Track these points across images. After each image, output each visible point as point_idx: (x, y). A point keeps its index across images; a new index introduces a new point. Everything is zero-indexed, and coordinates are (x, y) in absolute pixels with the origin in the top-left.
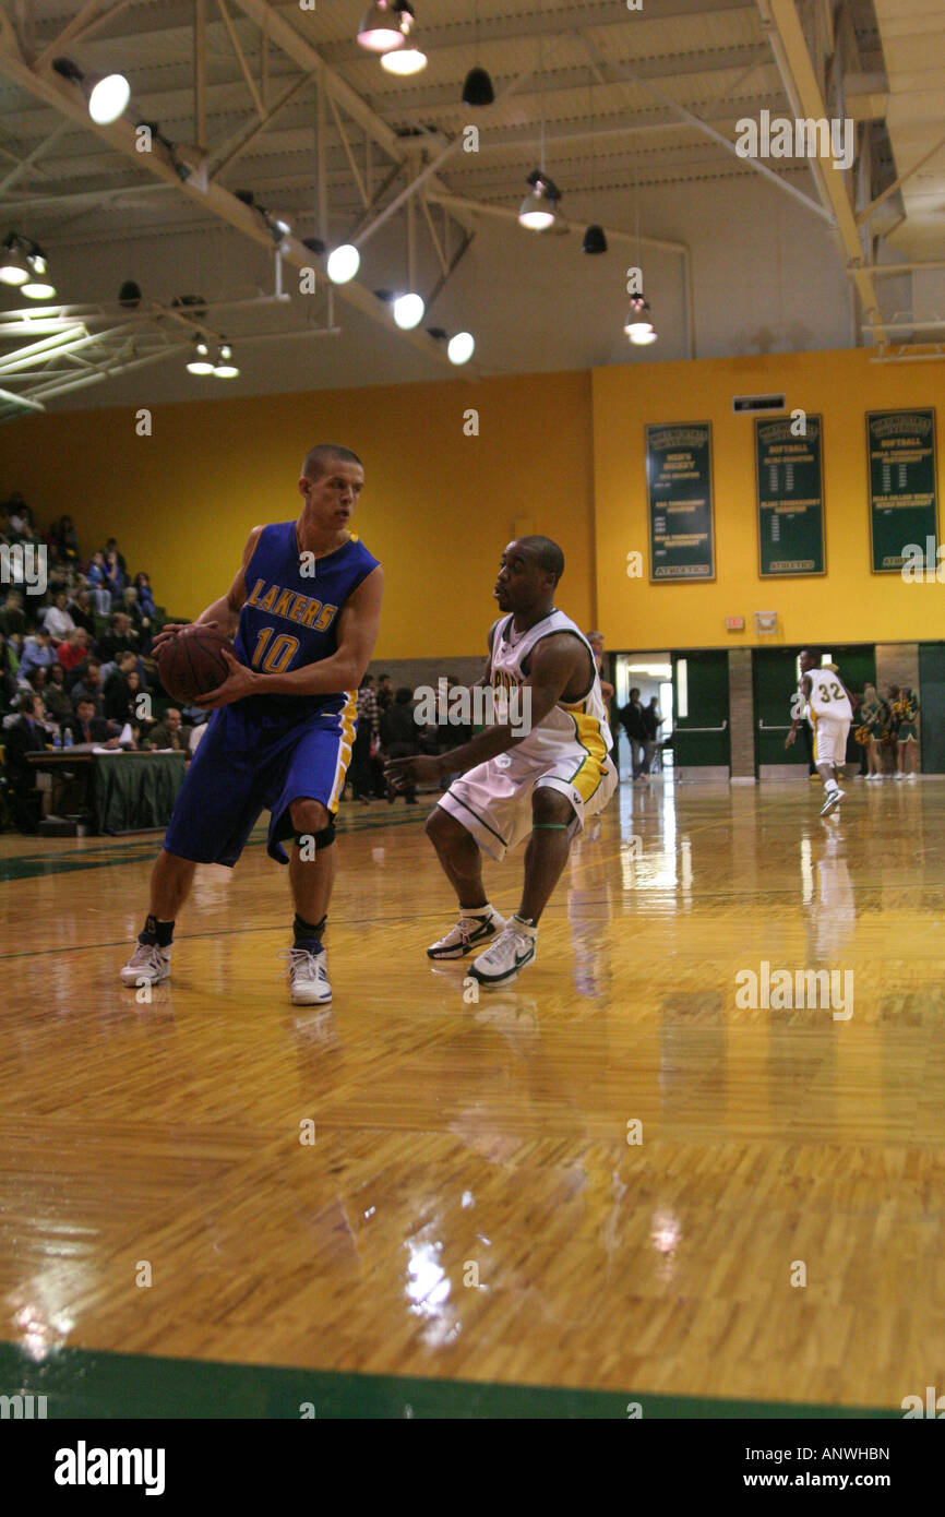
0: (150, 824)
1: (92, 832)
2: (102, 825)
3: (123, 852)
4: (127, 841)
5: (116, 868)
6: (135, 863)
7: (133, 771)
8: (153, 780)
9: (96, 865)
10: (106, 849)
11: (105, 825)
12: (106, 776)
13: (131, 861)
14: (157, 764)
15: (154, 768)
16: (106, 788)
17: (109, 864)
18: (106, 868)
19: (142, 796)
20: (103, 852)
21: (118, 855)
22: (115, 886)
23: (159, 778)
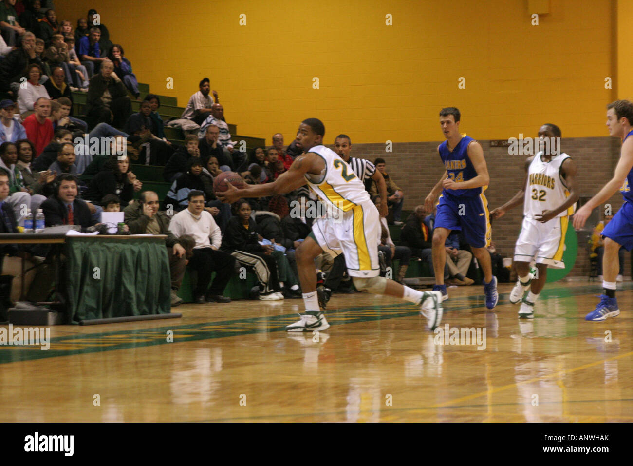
0: (130, 313)
1: (64, 320)
2: (74, 314)
3: (95, 340)
4: (100, 329)
5: (88, 357)
6: (108, 352)
7: (110, 255)
8: (130, 263)
9: (66, 353)
10: (77, 338)
11: (77, 313)
12: (80, 261)
13: (105, 349)
14: (136, 248)
15: (133, 252)
16: (79, 274)
17: (80, 352)
18: (78, 357)
19: (119, 282)
20: (74, 341)
21: (91, 343)
22: (84, 374)
23: (137, 264)
